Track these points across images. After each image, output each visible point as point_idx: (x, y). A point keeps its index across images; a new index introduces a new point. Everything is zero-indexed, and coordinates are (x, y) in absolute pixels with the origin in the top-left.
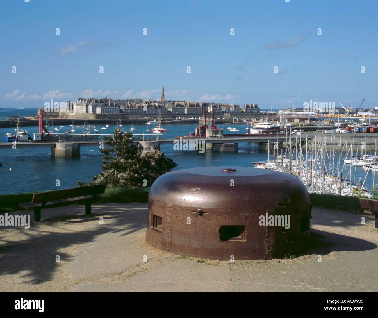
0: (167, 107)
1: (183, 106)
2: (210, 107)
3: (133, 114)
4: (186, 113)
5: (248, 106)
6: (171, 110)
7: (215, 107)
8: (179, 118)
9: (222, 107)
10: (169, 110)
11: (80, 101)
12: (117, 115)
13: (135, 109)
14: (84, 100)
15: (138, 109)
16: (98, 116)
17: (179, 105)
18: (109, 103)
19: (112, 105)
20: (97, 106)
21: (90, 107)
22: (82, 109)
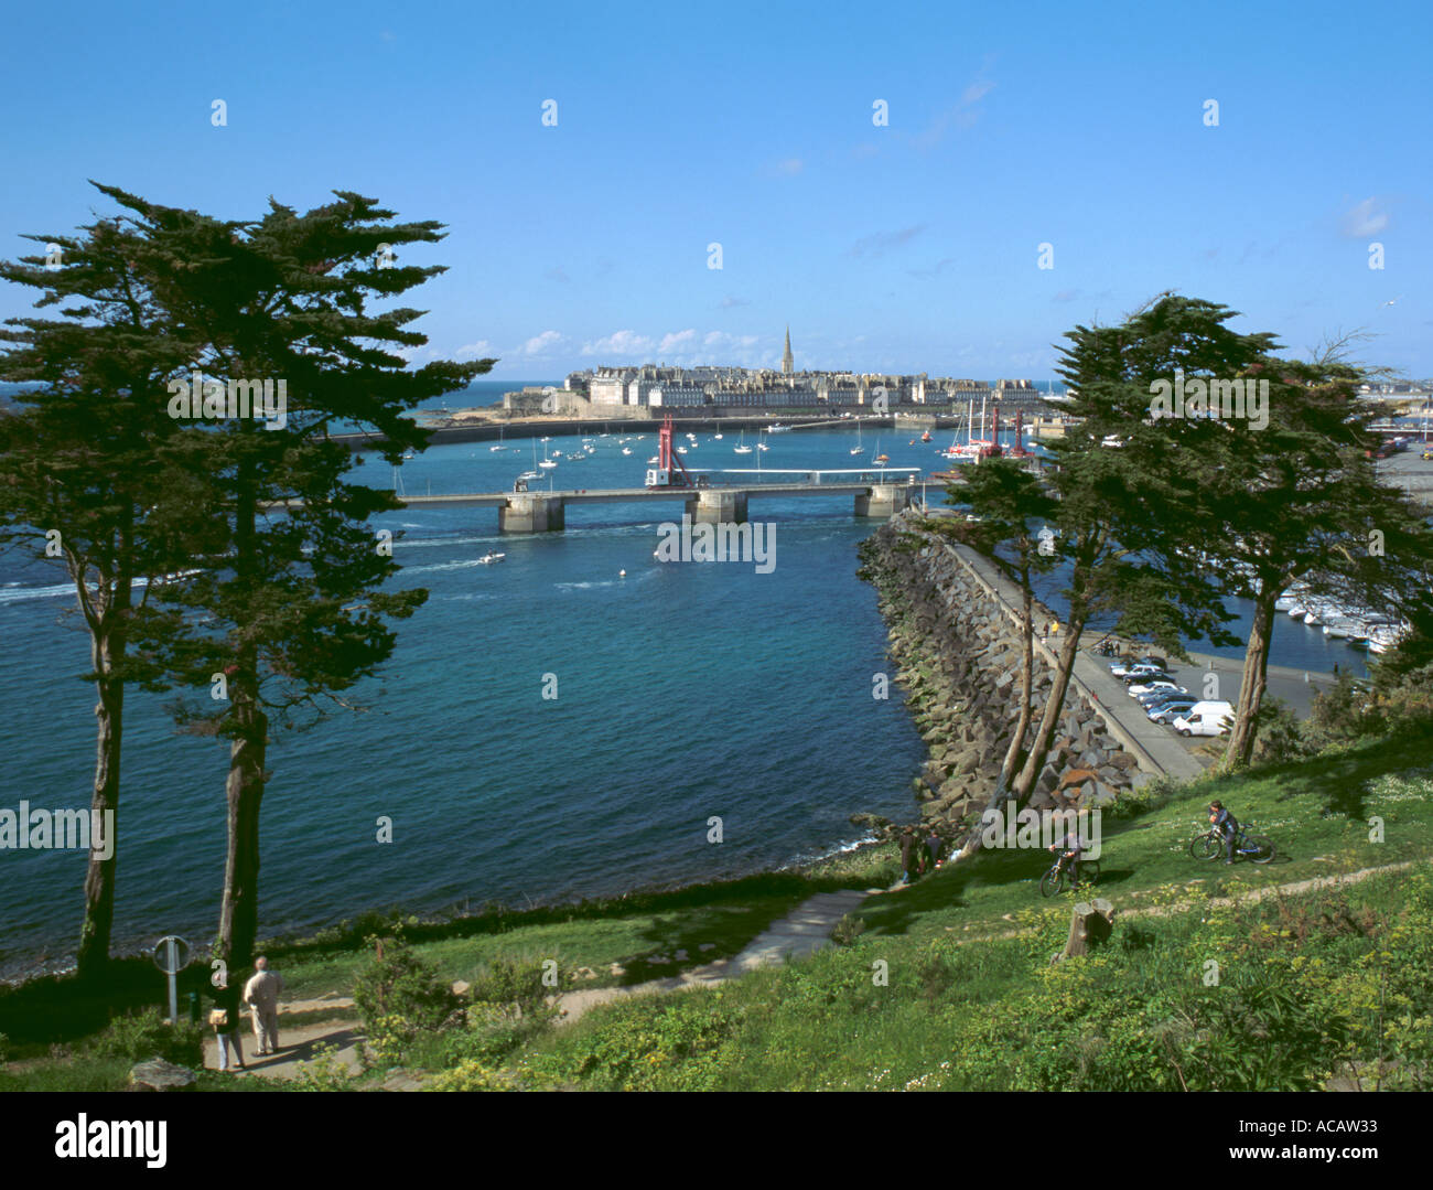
0: (814, 387)
1: (852, 385)
2: (918, 386)
3: (737, 407)
4: (861, 401)
5: (1008, 385)
6: (825, 395)
7: (929, 387)
8: (847, 414)
9: (945, 387)
10: (820, 395)
11: (607, 375)
12: (700, 408)
13: (742, 395)
14: (616, 373)
15: (747, 395)
16: (656, 411)
17: (844, 384)
18: (679, 379)
19: (686, 385)
20: (653, 386)
21: (634, 390)
22: (613, 394)
